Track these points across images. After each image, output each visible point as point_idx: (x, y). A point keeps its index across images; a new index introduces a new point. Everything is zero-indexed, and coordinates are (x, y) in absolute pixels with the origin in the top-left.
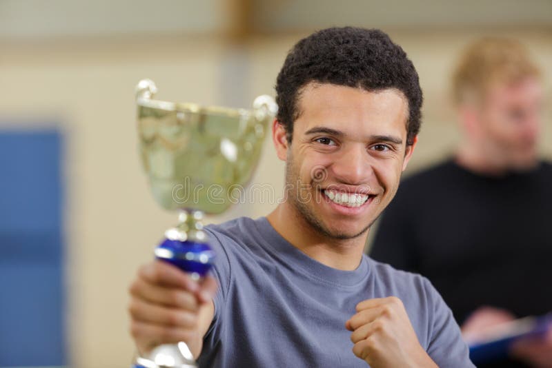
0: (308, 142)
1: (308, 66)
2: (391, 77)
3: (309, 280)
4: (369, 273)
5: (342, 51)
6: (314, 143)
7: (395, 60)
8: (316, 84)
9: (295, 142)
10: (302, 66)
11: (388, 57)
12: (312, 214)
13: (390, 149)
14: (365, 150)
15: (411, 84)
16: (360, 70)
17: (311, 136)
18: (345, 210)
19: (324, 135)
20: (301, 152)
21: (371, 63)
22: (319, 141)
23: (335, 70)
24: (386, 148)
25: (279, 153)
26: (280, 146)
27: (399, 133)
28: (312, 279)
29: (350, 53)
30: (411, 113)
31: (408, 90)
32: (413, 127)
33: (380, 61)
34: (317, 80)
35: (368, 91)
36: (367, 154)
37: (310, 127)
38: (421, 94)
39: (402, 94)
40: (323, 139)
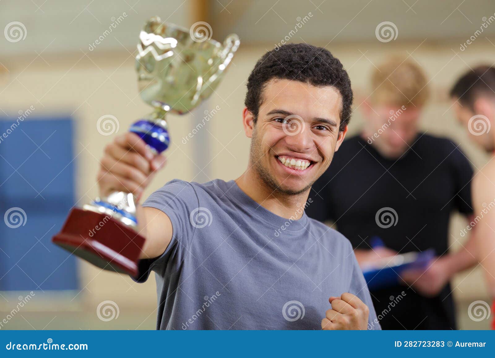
0: (269, 121)
1: (271, 67)
2: (331, 77)
3: (262, 224)
4: (307, 224)
5: (296, 56)
6: (273, 121)
7: (334, 66)
8: (276, 80)
9: (259, 122)
10: (267, 67)
11: (330, 63)
12: (268, 175)
13: (327, 129)
14: (310, 129)
15: (345, 85)
16: (309, 70)
17: (271, 116)
18: (293, 172)
19: (280, 116)
20: (263, 128)
21: (317, 66)
22: (277, 120)
23: (291, 69)
24: (324, 129)
25: (247, 132)
26: (248, 128)
27: (335, 118)
28: (266, 224)
29: (302, 58)
30: (344, 106)
31: (343, 89)
32: (345, 117)
33: (324, 65)
34: (277, 77)
35: (315, 86)
36: (310, 131)
37: (270, 110)
38: (352, 93)
39: (339, 91)
40: (279, 119)
